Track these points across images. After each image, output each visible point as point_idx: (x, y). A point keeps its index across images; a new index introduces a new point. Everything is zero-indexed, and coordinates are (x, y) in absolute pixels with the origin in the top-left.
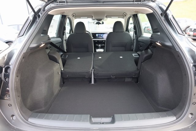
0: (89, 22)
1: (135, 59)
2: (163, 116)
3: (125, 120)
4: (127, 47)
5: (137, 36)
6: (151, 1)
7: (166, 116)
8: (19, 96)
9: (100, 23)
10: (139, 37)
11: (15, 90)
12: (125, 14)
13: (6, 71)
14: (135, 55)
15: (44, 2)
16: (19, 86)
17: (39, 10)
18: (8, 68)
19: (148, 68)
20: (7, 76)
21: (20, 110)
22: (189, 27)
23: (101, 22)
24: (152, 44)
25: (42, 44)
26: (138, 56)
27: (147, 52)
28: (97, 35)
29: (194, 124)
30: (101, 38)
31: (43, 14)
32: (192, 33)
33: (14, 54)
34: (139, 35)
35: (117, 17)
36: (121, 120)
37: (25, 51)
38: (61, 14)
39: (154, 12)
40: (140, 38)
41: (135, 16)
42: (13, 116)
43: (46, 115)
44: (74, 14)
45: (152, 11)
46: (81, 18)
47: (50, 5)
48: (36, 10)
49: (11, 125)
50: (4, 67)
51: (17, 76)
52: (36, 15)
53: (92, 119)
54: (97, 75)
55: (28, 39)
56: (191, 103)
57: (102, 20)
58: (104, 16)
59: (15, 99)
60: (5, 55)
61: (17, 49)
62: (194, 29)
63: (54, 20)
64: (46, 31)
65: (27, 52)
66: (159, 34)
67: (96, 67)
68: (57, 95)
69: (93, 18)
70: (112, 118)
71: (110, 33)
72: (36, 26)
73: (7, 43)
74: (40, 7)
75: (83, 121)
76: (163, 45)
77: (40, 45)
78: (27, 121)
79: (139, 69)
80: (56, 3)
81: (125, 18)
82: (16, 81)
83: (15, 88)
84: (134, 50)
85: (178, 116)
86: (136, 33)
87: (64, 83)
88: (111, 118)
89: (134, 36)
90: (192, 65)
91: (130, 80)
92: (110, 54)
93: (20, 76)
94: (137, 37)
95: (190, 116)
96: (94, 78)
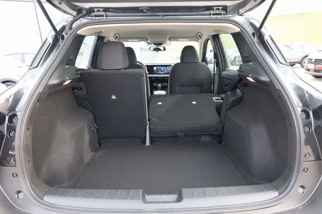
0: (141, 49)
1: (216, 106)
2: (258, 191)
3: (198, 197)
4: (204, 86)
5: (220, 69)
6: (237, 14)
7: (262, 191)
8: (29, 161)
9: (160, 50)
10: (223, 71)
11: (24, 150)
12: (199, 34)
13: (10, 121)
14: (216, 100)
15: (71, 16)
16: (31, 145)
17: (63, 28)
18: (15, 115)
19: (236, 118)
20: (12, 129)
21: (31, 182)
22: (307, 56)
23: (161, 48)
24: (242, 80)
25: (66, 80)
26: (222, 101)
27: (234, 94)
28: (155, 68)
29: (307, 203)
30: (162, 73)
31: (69, 35)
32: (312, 66)
33: (23, 95)
34: (222, 67)
35: (188, 40)
36: (193, 196)
37: (40, 90)
38: (97, 35)
39: (241, 30)
40: (224, 73)
41: (216, 38)
42: (19, 192)
43: (73, 190)
44: (117, 35)
45: (238, 30)
46: (129, 40)
47: (80, 21)
48: (58, 28)
49: (15, 207)
50: (8, 115)
51: (28, 129)
52: (59, 35)
53: (146, 196)
54: (156, 130)
55: (45, 72)
56: (301, 169)
57: (162, 44)
58: (166, 38)
59: (24, 165)
60: (10, 97)
61: (27, 88)
62: (315, 60)
63: (85, 44)
64: (73, 61)
65: (43, 92)
66: (251, 63)
67: (153, 119)
68: (89, 163)
69: (149, 41)
70: (178, 194)
71: (176, 65)
72: (58, 53)
73: (3, 82)
74: (65, 24)
75: (132, 198)
76: (257, 80)
77: (64, 81)
78: (42, 199)
79: (222, 121)
80: (90, 18)
81: (200, 40)
82: (25, 136)
83: (23, 147)
84: (215, 91)
85: (281, 190)
86: (217, 64)
87: (100, 145)
88: (177, 196)
89: (215, 70)
90: (299, 110)
91: (208, 139)
92: (176, 97)
93: (31, 128)
94: (220, 72)
95: (301, 190)
96: (150, 136)
